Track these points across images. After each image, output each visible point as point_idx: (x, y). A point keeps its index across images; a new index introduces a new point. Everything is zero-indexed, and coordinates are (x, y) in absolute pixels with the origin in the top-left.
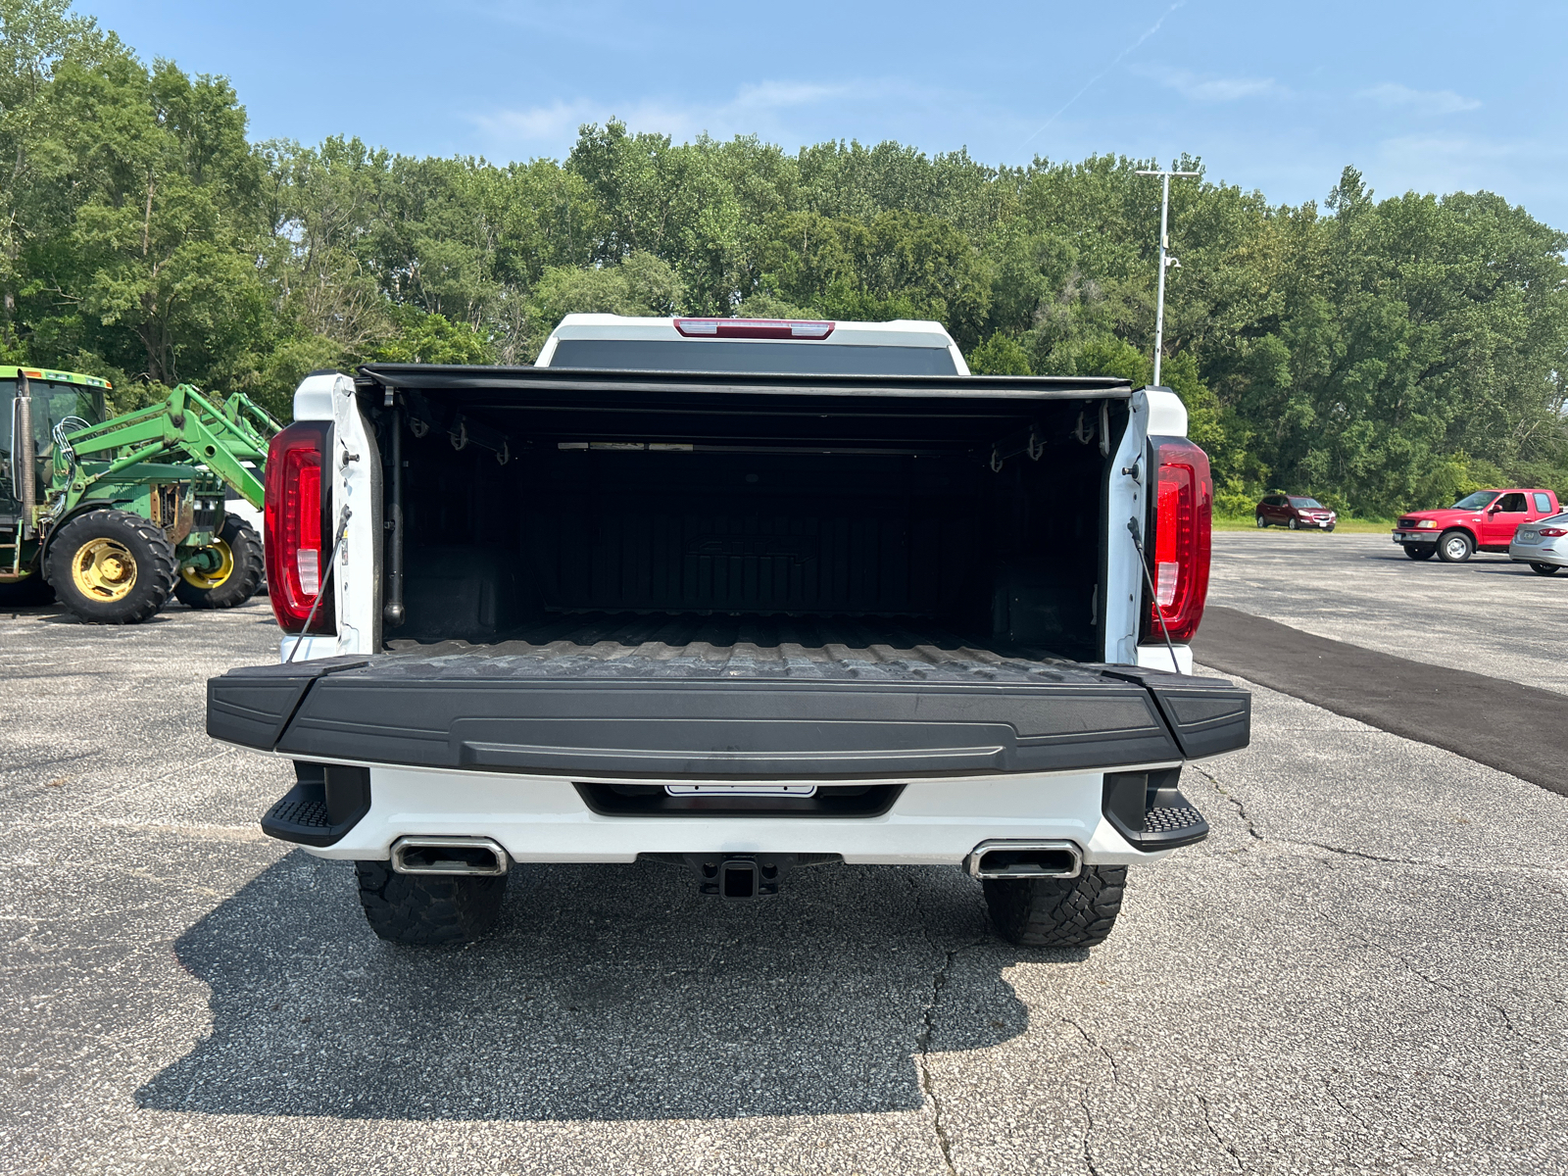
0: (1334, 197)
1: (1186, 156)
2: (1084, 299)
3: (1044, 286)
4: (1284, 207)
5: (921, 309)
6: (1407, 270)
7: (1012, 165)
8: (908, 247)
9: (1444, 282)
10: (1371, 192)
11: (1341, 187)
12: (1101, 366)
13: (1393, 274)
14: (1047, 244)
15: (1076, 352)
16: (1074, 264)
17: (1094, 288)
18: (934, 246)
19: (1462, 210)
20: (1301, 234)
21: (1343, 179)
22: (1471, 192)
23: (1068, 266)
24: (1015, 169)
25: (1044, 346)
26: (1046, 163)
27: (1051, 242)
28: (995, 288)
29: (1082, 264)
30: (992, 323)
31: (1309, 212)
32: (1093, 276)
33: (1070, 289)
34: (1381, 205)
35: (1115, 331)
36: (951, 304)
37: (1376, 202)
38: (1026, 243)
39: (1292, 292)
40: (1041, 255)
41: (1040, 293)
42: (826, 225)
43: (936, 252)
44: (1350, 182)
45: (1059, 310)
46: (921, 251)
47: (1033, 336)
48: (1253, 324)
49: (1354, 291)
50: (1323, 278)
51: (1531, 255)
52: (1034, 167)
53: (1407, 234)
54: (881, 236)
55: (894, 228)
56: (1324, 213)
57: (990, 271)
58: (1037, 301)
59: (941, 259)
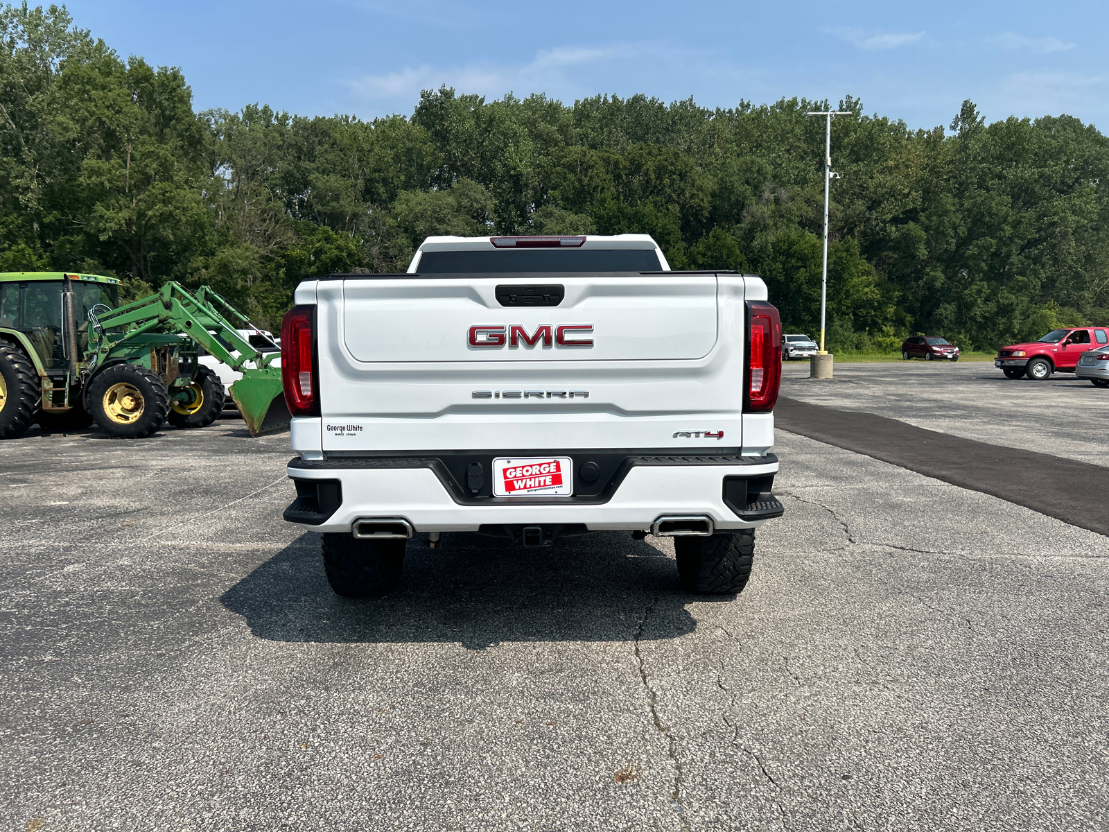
0: (956, 123)
1: (849, 97)
2: (777, 201)
3: (748, 193)
4: (920, 131)
5: (661, 211)
6: (1010, 173)
7: (725, 107)
8: (651, 169)
9: (1036, 181)
10: (984, 118)
11: (961, 116)
12: (790, 248)
13: (1000, 177)
14: (749, 165)
15: (772, 238)
16: (769, 176)
17: (783, 194)
18: (670, 167)
19: (1050, 129)
20: (933, 150)
21: (962, 110)
22: (1056, 115)
23: (765, 178)
24: (727, 110)
25: (749, 235)
26: (748, 105)
27: (753, 162)
28: (713, 195)
29: (775, 177)
30: (712, 220)
31: (939, 132)
32: (783, 185)
33: (766, 195)
34: (990, 127)
35: (800, 223)
36: (682, 208)
37: (987, 125)
38: (735, 163)
39: (926, 192)
40: (745, 171)
41: (745, 198)
42: (593, 155)
43: (671, 171)
44: (968, 111)
45: (760, 210)
46: (661, 171)
47: (741, 228)
48: (899, 215)
49: (972, 189)
50: (949, 180)
51: (1100, 160)
52: (740, 108)
53: (1009, 147)
54: (632, 161)
55: (641, 156)
56: (949, 133)
57: (710, 183)
58: (743, 204)
59: (674, 176)
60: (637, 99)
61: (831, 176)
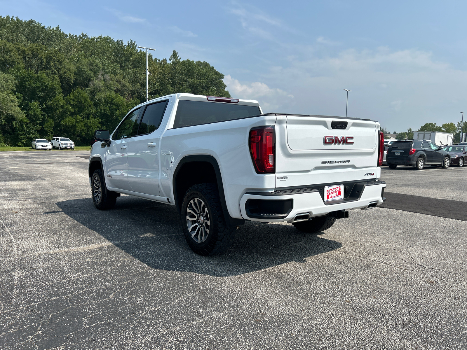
0: (171, 58)
1: (131, 41)
2: (104, 80)
3: (92, 75)
4: (156, 59)
5: (50, 78)
6: (190, 80)
8: (43, 57)
9: (198, 84)
10: (180, 58)
11: (173, 56)
12: (112, 101)
13: (186, 81)
14: (92, 62)
15: (104, 96)
16: (101, 69)
17: (107, 77)
18: (53, 58)
19: (200, 66)
20: (163, 67)
21: (173, 54)
22: (202, 61)
23: (99, 69)
24: (74, 35)
25: (93, 94)
26: (86, 35)
27: (93, 61)
28: (75, 73)
29: (103, 69)
30: (75, 84)
31: (165, 61)
32: (106, 73)
33: (100, 76)
35: (115, 91)
36: (60, 77)
37: (181, 60)
38: (85, 61)
39: (161, 83)
40: (90, 65)
41: (91, 77)
42: (10, 46)
43: (54, 60)
44: (175, 55)
45: (97, 82)
46: (49, 59)
47: (89, 90)
48: (152, 91)
49: (177, 84)
50: (169, 80)
51: (216, 79)
52: (82, 36)
53: (189, 71)
54: (33, 52)
55: (37, 50)
56: (168, 62)
57: (73, 69)
58: (89, 79)
59: (56, 62)
60: (31, 22)
61: (149, 74)
